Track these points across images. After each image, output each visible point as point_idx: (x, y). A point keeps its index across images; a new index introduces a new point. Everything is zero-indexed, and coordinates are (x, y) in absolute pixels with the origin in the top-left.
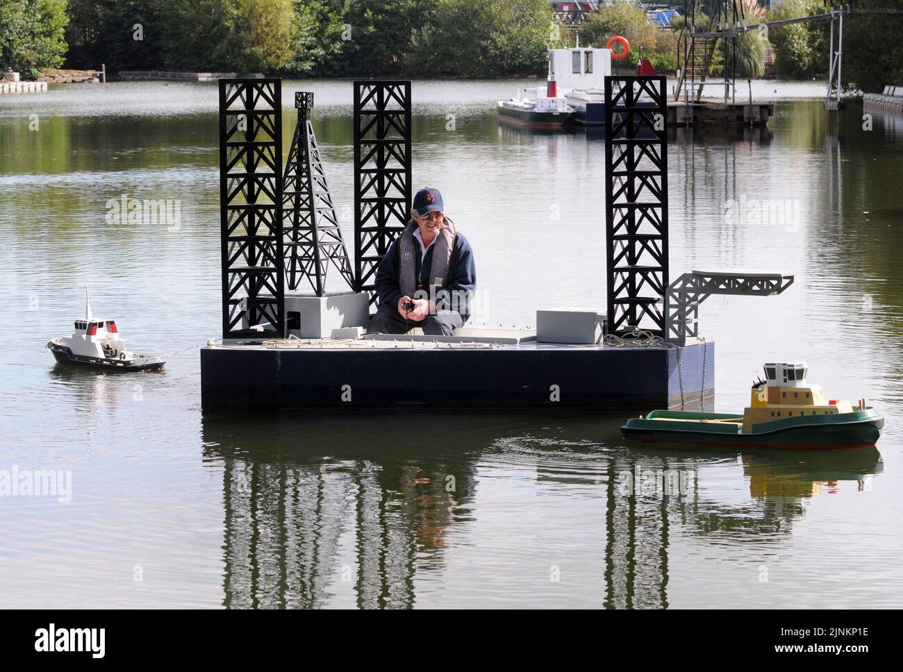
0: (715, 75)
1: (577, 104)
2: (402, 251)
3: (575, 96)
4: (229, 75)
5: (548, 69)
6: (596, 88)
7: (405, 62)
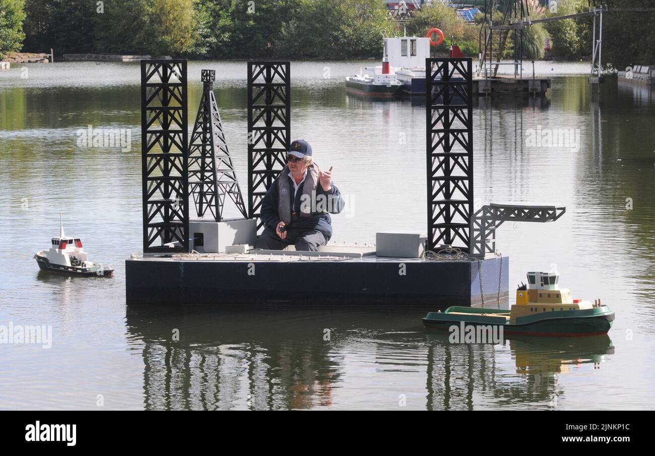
0: (507, 57)
1: (405, 79)
2: (280, 188)
3: (403, 73)
4: (146, 57)
5: (383, 53)
6: (418, 67)
7: (277, 47)
